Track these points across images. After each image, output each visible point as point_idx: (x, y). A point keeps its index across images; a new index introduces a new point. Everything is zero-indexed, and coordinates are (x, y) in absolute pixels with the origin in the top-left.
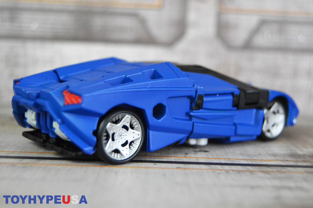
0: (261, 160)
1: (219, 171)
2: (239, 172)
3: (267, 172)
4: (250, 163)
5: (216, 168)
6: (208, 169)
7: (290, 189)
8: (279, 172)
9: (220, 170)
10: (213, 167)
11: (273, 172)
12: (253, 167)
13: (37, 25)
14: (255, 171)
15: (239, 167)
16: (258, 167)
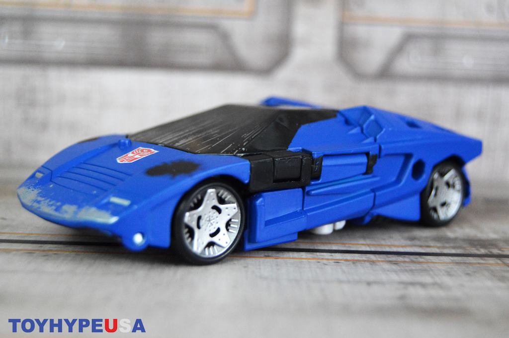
0: (389, 246)
1: (325, 261)
2: (354, 262)
3: (396, 263)
4: (373, 249)
5: (322, 257)
6: (310, 259)
7: (423, 285)
8: (413, 262)
9: (328, 259)
10: (317, 256)
11: (405, 262)
12: (377, 256)
13: (63, 44)
14: (379, 261)
15: (357, 255)
16: (384, 256)
